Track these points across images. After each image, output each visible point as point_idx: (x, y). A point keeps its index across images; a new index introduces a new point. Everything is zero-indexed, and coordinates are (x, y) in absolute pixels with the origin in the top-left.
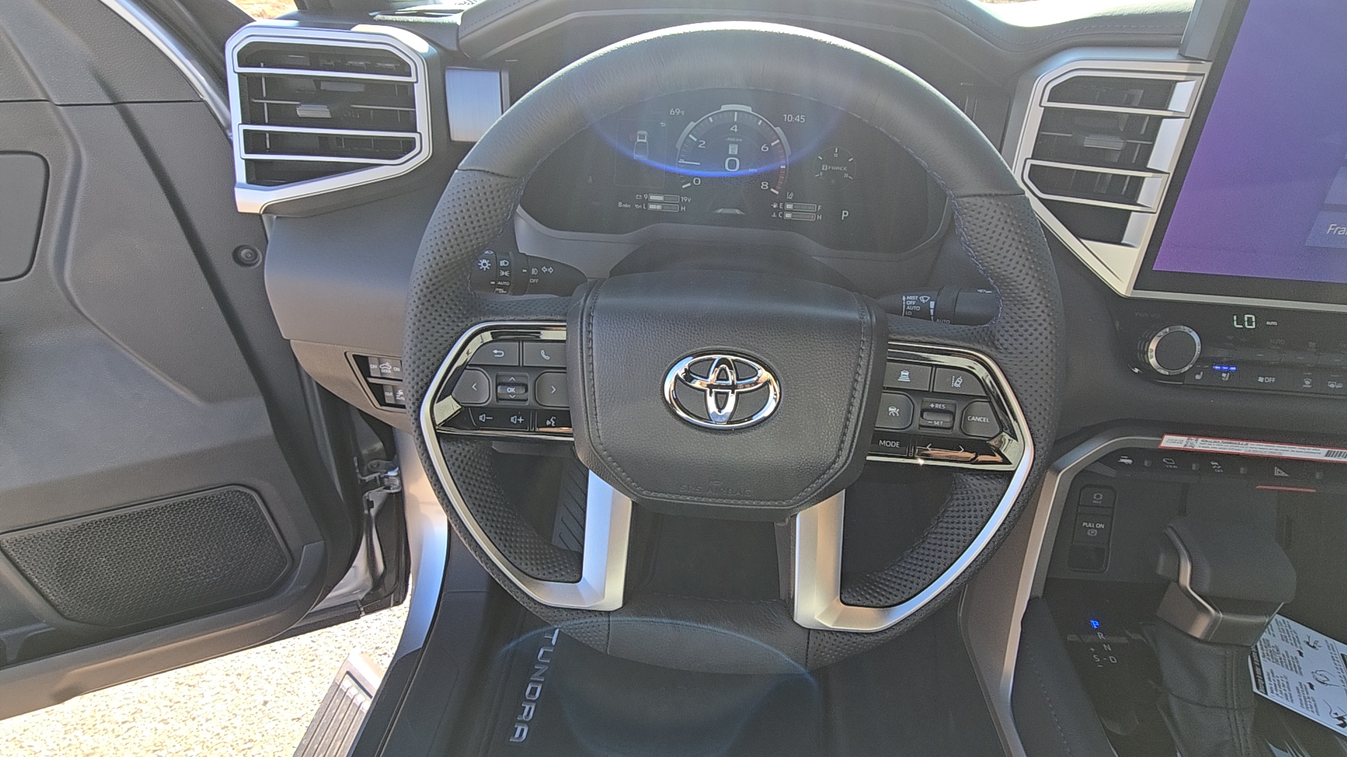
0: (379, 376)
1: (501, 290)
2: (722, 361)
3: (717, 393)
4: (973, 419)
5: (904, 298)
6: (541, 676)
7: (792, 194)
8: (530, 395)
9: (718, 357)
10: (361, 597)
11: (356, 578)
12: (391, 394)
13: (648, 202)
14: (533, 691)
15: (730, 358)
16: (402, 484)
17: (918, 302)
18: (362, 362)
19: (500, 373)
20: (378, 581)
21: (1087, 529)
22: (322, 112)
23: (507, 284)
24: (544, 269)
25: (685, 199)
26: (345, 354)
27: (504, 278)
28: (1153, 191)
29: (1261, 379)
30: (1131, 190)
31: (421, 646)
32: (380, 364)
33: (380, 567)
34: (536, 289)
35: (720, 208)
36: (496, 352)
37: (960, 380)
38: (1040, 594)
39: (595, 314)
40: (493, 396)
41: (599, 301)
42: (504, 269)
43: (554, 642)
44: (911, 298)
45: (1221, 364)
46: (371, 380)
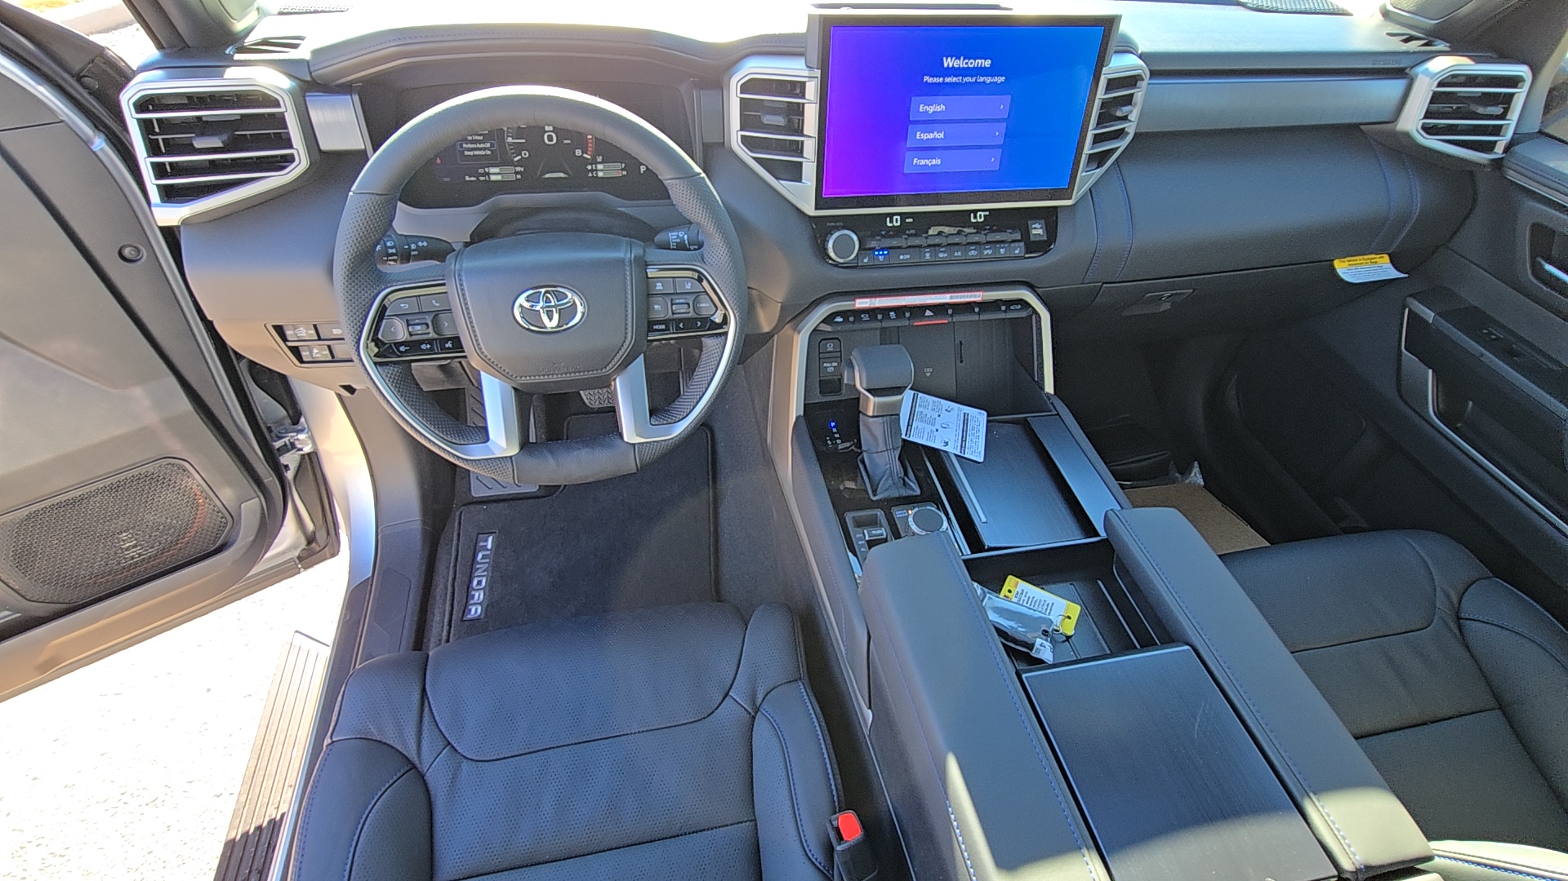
0: (296, 339)
1: (392, 263)
2: (546, 292)
3: (547, 311)
4: (701, 305)
5: (670, 234)
6: (484, 571)
7: (601, 157)
8: (431, 330)
9: (543, 290)
10: (297, 553)
11: (288, 536)
12: (308, 353)
13: (488, 174)
14: (479, 583)
15: (550, 289)
16: (314, 443)
17: (678, 237)
18: (280, 330)
19: (409, 318)
20: (311, 540)
21: (826, 367)
22: (216, 142)
23: (395, 258)
24: (420, 244)
25: (519, 169)
26: (265, 325)
27: (392, 254)
28: (810, 148)
29: (901, 257)
30: (798, 149)
31: (370, 575)
32: (295, 329)
33: (310, 526)
34: (418, 258)
35: (547, 173)
36: (402, 305)
37: (689, 284)
38: (802, 413)
39: (463, 274)
40: (407, 334)
41: (464, 265)
42: (391, 248)
43: (489, 547)
44: (673, 234)
45: (879, 251)
46: (289, 344)
